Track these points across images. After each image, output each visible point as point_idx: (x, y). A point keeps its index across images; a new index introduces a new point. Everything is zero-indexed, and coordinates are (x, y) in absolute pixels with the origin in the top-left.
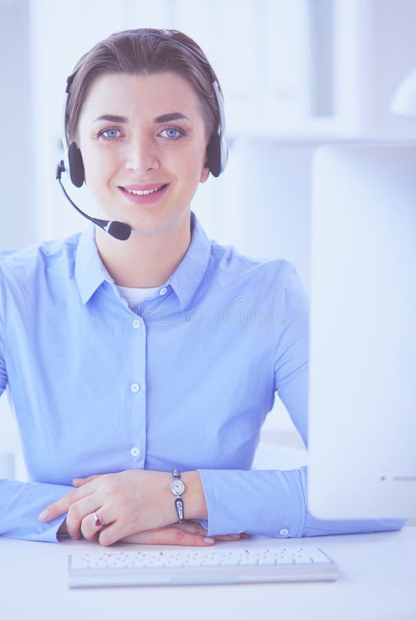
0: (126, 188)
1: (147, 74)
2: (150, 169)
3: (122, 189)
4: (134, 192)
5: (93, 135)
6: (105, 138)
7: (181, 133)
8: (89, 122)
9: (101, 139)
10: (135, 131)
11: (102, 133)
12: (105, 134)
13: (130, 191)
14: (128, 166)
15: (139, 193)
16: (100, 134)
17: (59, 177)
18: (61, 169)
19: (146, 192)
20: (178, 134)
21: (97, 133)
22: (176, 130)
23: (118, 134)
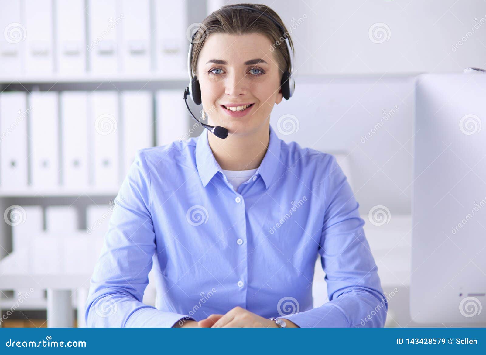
0: (226, 106)
1: (240, 34)
2: (241, 94)
3: (224, 107)
4: (231, 108)
5: (205, 72)
6: (213, 74)
7: (261, 72)
8: (204, 64)
9: (210, 74)
10: (231, 70)
11: (211, 71)
12: (214, 72)
13: (228, 108)
14: (226, 92)
15: (234, 109)
16: (210, 71)
17: (185, 98)
18: (187, 93)
19: (239, 108)
20: (260, 72)
21: (208, 71)
22: (259, 70)
23: (222, 72)
